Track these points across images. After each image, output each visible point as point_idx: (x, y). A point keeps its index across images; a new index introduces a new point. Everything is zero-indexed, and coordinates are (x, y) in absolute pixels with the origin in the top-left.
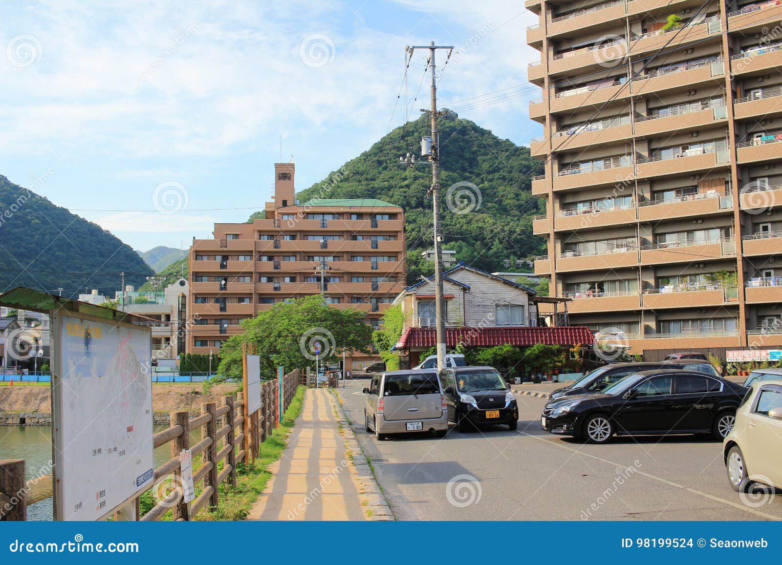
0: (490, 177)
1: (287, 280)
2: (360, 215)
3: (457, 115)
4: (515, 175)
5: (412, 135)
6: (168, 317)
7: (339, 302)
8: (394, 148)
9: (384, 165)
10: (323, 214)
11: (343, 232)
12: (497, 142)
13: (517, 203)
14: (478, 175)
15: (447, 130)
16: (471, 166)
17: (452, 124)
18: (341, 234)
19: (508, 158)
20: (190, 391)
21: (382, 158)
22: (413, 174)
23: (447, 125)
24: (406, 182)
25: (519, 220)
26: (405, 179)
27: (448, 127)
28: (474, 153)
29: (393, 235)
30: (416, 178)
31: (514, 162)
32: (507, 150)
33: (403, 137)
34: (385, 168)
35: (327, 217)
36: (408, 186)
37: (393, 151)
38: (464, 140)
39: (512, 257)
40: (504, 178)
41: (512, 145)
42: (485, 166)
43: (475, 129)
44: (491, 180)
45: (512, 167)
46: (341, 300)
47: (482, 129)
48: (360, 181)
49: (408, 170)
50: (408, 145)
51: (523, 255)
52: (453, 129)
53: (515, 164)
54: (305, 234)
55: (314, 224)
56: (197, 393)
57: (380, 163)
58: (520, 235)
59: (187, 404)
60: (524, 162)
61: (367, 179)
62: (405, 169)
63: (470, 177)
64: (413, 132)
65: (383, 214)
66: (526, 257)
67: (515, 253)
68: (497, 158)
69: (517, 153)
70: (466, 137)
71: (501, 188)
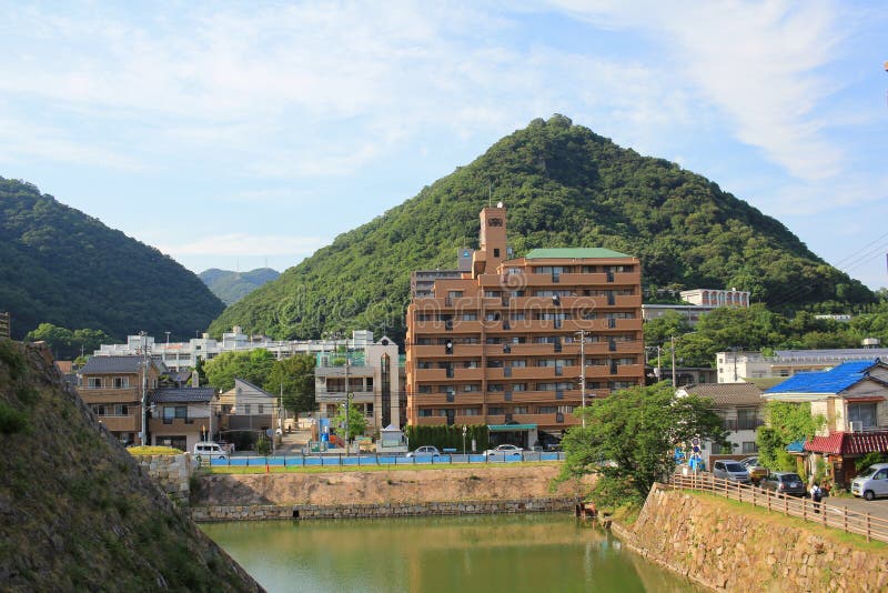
0: (615, 192)
1: (516, 341)
2: (592, 268)
3: (571, 121)
4: (644, 190)
5: (525, 146)
6: (370, 381)
7: (573, 365)
8: (506, 161)
9: (497, 180)
10: (553, 266)
11: (576, 286)
12: (619, 152)
13: (647, 222)
14: (601, 190)
15: (563, 138)
16: (591, 180)
17: (566, 132)
18: (573, 289)
19: (634, 170)
20: (466, 475)
21: (494, 173)
22: (530, 191)
23: (561, 133)
24: (524, 201)
25: (651, 241)
26: (522, 197)
27: (563, 135)
28: (594, 165)
29: (630, 289)
30: (535, 196)
31: (641, 175)
32: (631, 162)
33: (514, 149)
34: (498, 185)
35: (557, 271)
36: (526, 205)
37: (505, 165)
38: (582, 151)
39: (652, 286)
40: (630, 194)
41: (636, 155)
42: (608, 179)
43: (594, 137)
44: (615, 196)
45: (639, 181)
46: (575, 362)
47: (601, 137)
48: (471, 200)
49: (524, 187)
50: (520, 157)
51: (663, 283)
52: (568, 138)
53: (642, 177)
54: (535, 290)
55: (544, 278)
56: (475, 478)
57: (492, 178)
58: (658, 260)
59: (469, 491)
60: (651, 175)
61: (478, 198)
62: (521, 186)
63: (592, 193)
64: (525, 142)
65: (617, 266)
66: (666, 285)
67: (654, 281)
68: (620, 170)
69: (643, 165)
70: (584, 147)
71: (627, 205)
